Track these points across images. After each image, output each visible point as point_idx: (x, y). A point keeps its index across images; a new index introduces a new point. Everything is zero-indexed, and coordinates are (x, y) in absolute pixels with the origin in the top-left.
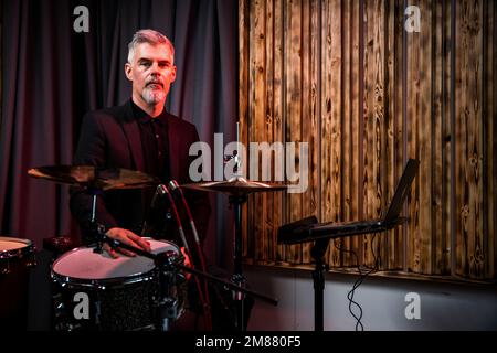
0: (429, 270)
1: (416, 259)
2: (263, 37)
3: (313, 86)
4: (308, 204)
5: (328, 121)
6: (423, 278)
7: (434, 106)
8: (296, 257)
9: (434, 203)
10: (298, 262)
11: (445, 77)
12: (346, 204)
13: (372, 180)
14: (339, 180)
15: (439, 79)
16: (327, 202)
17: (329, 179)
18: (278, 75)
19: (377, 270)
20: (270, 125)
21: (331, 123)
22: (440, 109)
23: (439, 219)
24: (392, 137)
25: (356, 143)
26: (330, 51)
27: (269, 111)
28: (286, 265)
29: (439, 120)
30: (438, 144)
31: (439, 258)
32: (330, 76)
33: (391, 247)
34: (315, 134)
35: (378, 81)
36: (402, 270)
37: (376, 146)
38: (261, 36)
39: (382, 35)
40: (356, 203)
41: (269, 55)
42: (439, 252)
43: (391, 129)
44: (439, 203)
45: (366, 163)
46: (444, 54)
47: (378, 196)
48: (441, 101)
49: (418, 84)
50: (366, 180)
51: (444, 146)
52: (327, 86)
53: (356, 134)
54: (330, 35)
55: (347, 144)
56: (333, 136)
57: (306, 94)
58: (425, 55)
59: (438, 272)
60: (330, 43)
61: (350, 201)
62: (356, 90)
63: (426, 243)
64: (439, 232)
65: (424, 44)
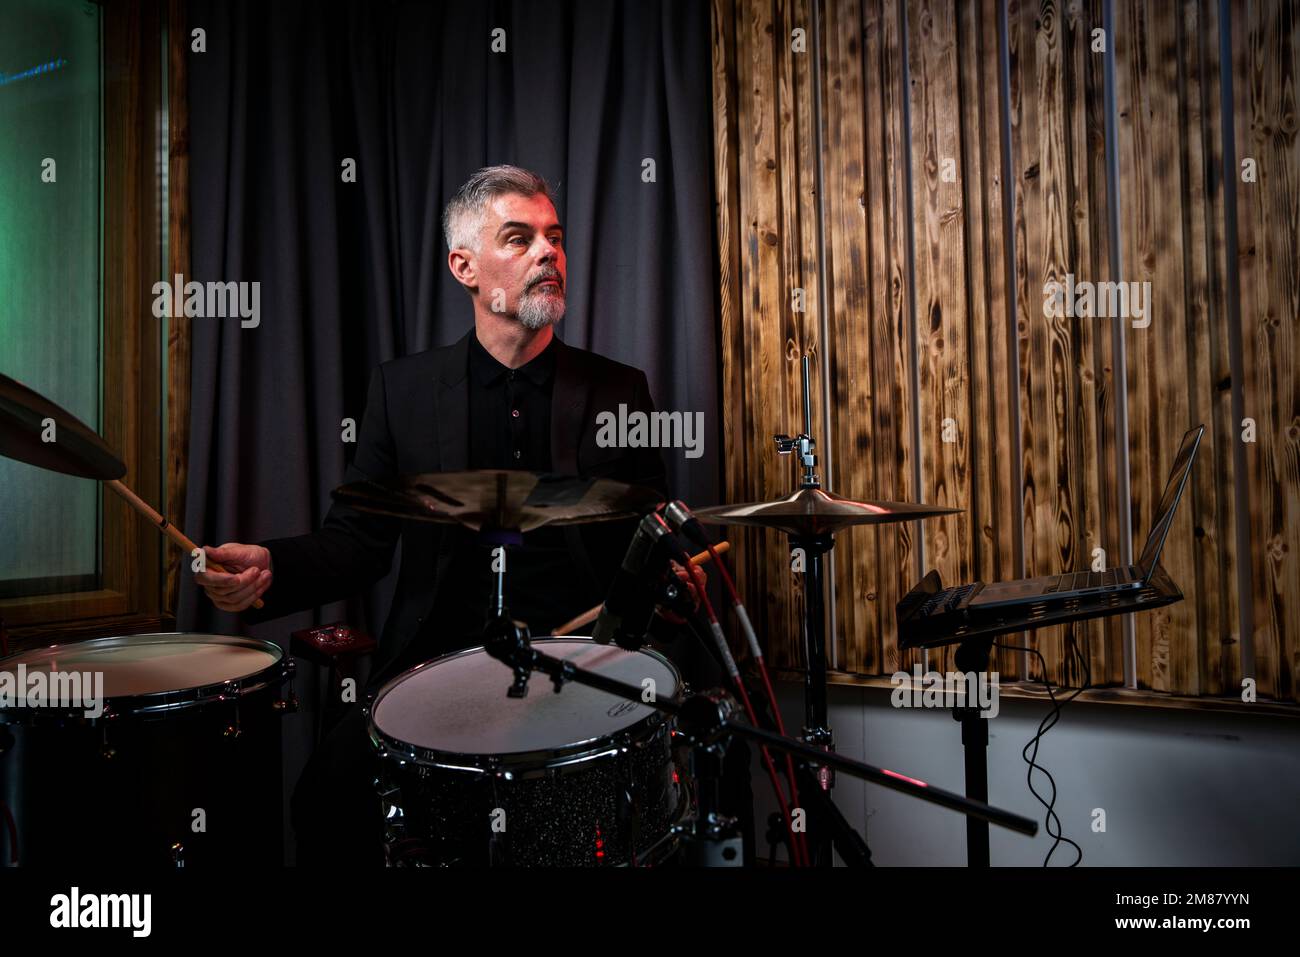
0: (1193, 685)
1: (1158, 660)
2: (774, 166)
3: (895, 274)
4: (892, 540)
5: (934, 351)
6: (1178, 705)
7: (1192, 311)
8: (868, 661)
9: (1199, 532)
10: (874, 671)
11: (1213, 243)
12: (985, 538)
13: (1045, 481)
14: (967, 482)
15: (1201, 249)
16: (938, 534)
17: (941, 481)
18: (810, 251)
19: (1067, 688)
20: (796, 363)
21: (941, 354)
22: (1204, 317)
23: (1212, 568)
24: (1090, 384)
25: (1003, 398)
26: (934, 194)
27: (792, 329)
28: (845, 679)
29: (1204, 342)
30: (1204, 395)
31: (1215, 657)
32: (935, 249)
33: (1095, 636)
34: (904, 381)
35: (1053, 257)
36: (1121, 685)
37: (1053, 404)
38: (770, 165)
39: (1059, 154)
40: (1006, 536)
41: (789, 207)
42: (1215, 643)
43: (1089, 365)
44: (1210, 531)
45: (1028, 443)
46: (1210, 193)
47: (1063, 518)
48: (1207, 298)
49: (1151, 263)
50: (1030, 482)
51: (1216, 400)
52: (930, 271)
53: (1002, 378)
54: (932, 157)
55: (983, 401)
56: (949, 383)
57: (880, 291)
58: (1166, 194)
59: (1213, 689)
60: (934, 174)
61: (994, 532)
62: (999, 278)
63: (1184, 623)
64: (1213, 598)
65: (1162, 169)
